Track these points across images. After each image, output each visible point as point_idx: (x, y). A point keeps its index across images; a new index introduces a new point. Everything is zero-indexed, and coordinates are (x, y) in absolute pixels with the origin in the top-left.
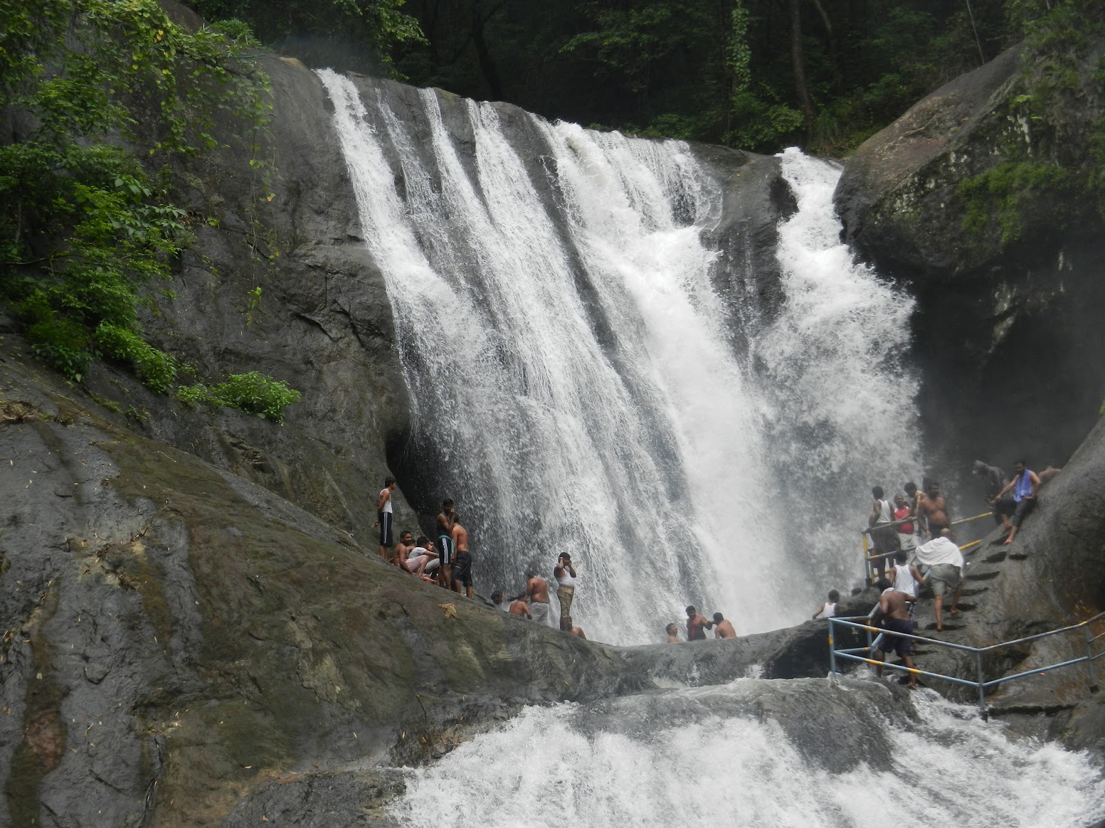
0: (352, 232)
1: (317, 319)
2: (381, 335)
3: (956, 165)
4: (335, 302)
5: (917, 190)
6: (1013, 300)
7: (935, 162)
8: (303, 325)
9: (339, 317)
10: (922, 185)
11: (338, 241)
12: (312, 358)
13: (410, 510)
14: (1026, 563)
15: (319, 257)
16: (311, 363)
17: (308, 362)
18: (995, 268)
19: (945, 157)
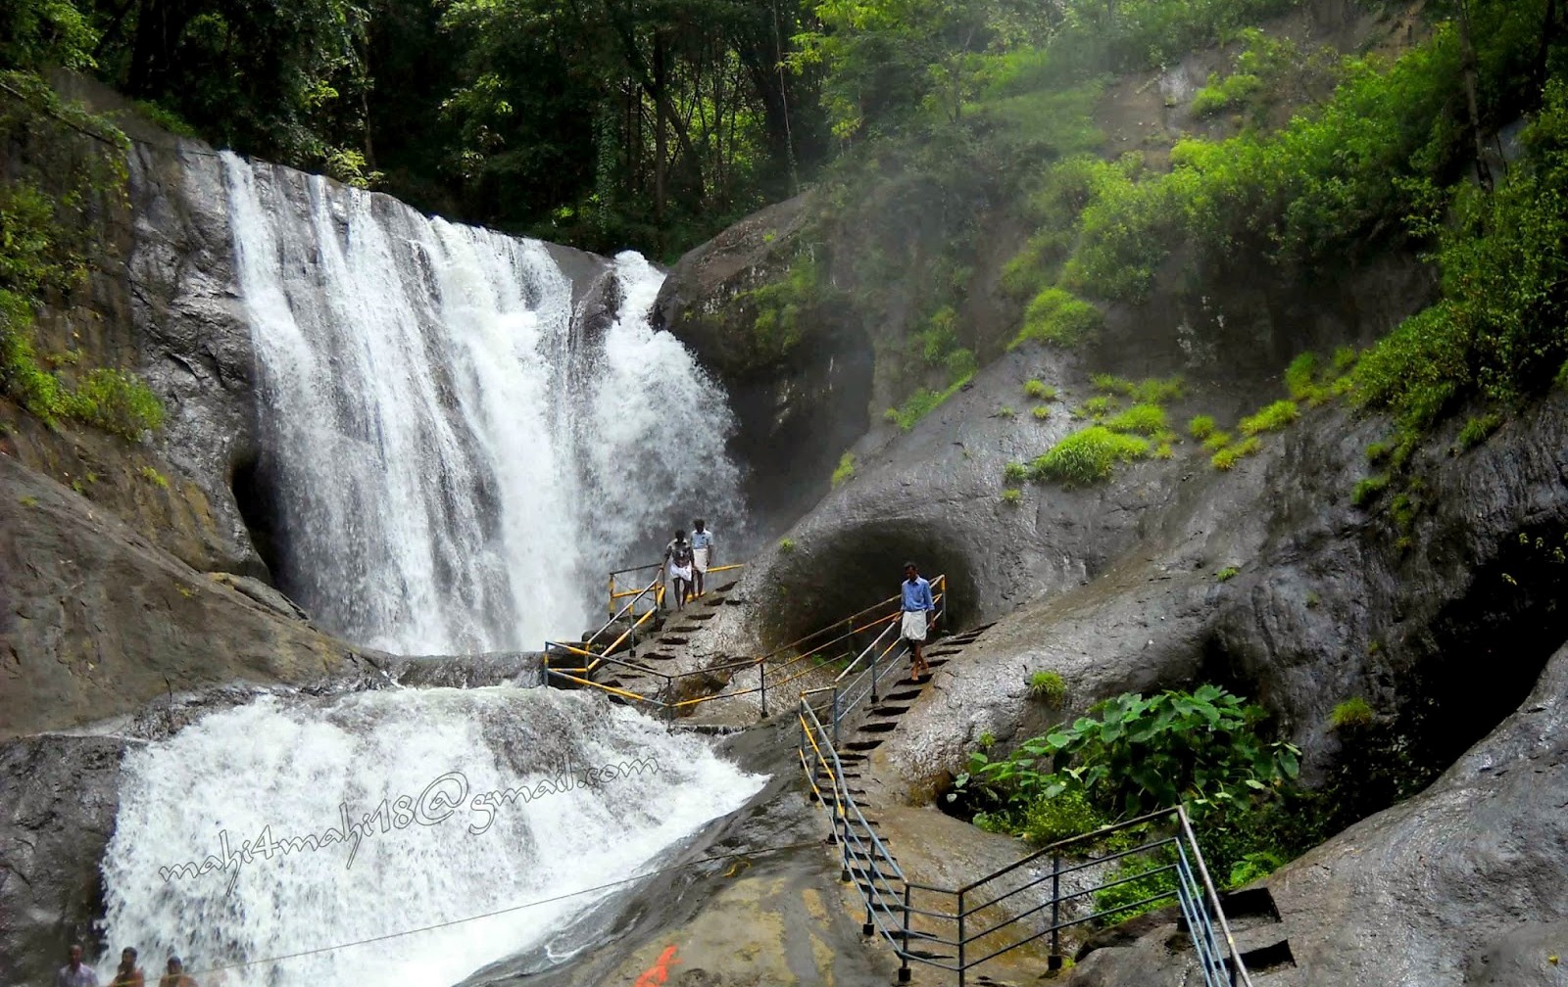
0: (231, 289)
1: (185, 359)
2: (241, 379)
3: (755, 278)
4: (204, 346)
5: (723, 296)
6: (791, 394)
7: (740, 274)
8: (172, 365)
9: (207, 360)
10: (727, 292)
11: (217, 295)
12: (176, 392)
13: (245, 529)
14: (741, 608)
15: (197, 306)
16: (175, 397)
17: (172, 395)
18: (781, 366)
19: (747, 270)
